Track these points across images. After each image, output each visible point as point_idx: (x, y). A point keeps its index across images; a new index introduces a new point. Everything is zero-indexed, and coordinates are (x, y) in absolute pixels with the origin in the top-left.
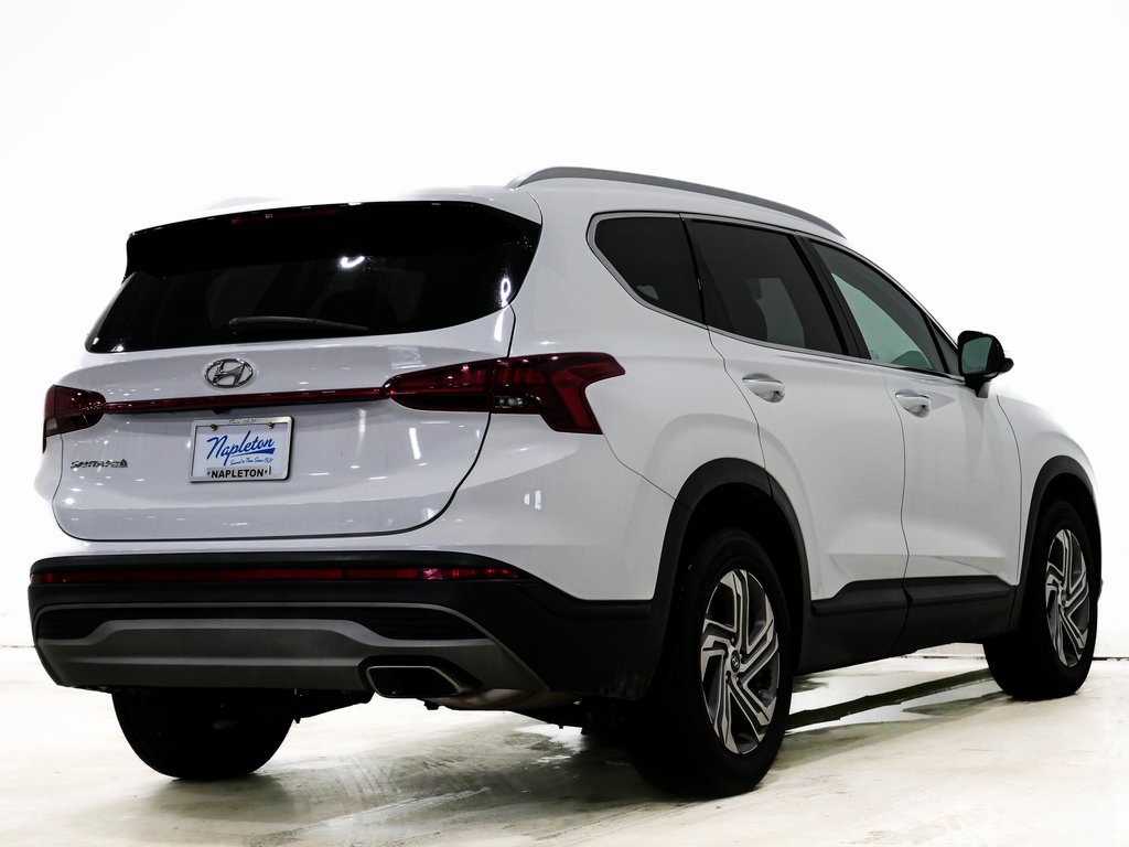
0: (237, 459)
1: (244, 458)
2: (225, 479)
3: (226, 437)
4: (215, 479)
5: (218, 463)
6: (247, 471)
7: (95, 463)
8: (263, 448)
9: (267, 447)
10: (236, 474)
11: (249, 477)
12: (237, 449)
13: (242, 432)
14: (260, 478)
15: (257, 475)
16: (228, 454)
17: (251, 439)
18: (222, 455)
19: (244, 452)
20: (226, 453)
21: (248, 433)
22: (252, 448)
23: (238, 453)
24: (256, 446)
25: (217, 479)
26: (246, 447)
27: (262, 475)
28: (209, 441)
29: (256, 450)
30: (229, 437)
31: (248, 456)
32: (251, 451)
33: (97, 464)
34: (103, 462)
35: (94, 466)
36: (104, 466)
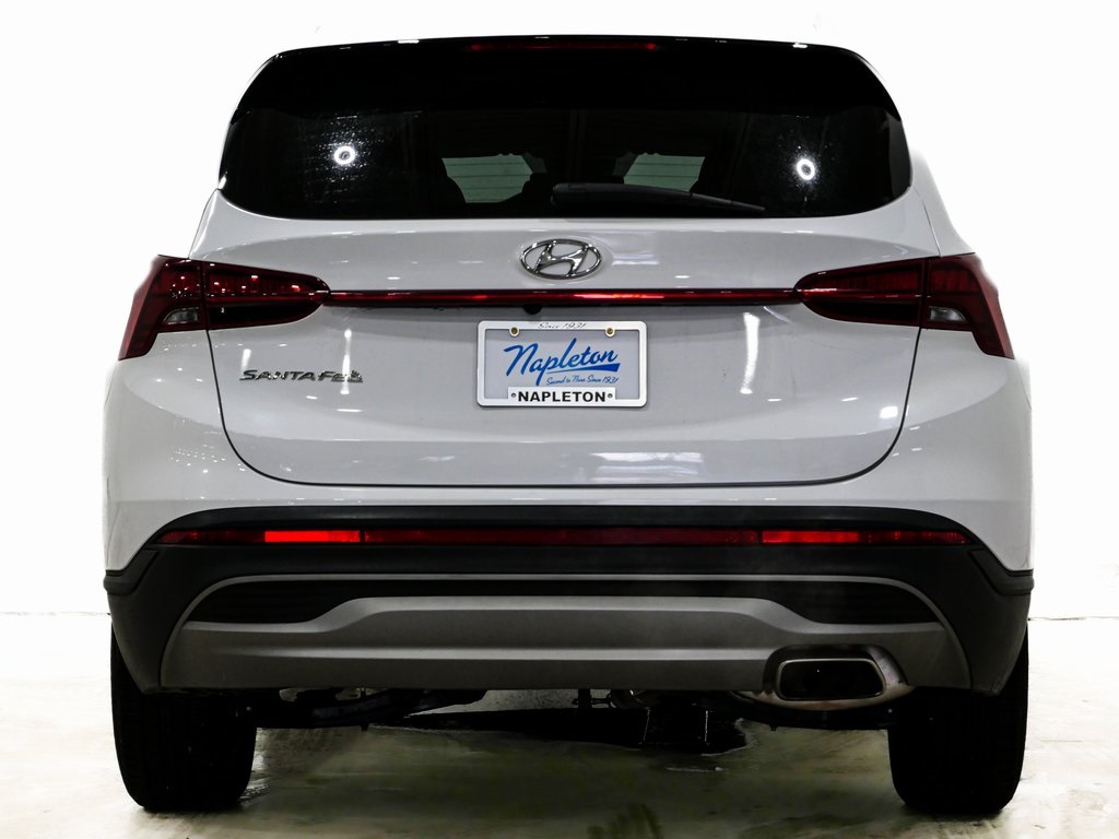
0: (556, 377)
1: (570, 375)
2: (541, 403)
3: (536, 346)
4: (523, 403)
6: (577, 394)
7: (295, 374)
8: (599, 363)
9: (606, 362)
11: (581, 402)
12: (555, 363)
14: (600, 403)
15: (596, 399)
16: (542, 370)
17: (579, 349)
18: (532, 370)
19: (568, 368)
20: (539, 368)
21: (575, 341)
22: (582, 362)
23: (558, 368)
24: (587, 358)
25: (529, 403)
26: (571, 360)
27: (603, 399)
28: (507, 350)
29: (589, 365)
30: (539, 345)
31: (577, 373)
32: (580, 366)
33: (299, 376)
34: (312, 374)
35: (294, 378)
36: (313, 379)
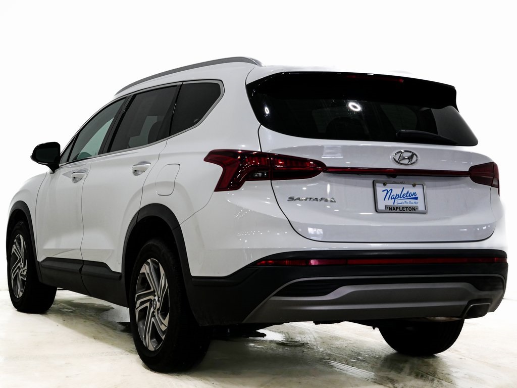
0: (400, 201)
1: (404, 201)
2: (396, 211)
3: (392, 190)
4: (390, 211)
5: (390, 203)
6: (407, 208)
7: (311, 198)
8: (412, 197)
9: (414, 196)
10: (401, 209)
11: (408, 211)
12: (398, 196)
13: (399, 188)
15: (413, 210)
16: (395, 199)
17: (405, 192)
18: (392, 199)
19: (402, 198)
20: (393, 198)
21: (403, 188)
22: (406, 196)
23: (400, 198)
24: (408, 195)
25: (392, 211)
26: (403, 196)
27: (415, 210)
28: (383, 191)
29: (409, 197)
30: (393, 190)
31: (405, 200)
32: (406, 198)
33: (312, 200)
34: (317, 199)
35: (310, 200)
36: (317, 201)
